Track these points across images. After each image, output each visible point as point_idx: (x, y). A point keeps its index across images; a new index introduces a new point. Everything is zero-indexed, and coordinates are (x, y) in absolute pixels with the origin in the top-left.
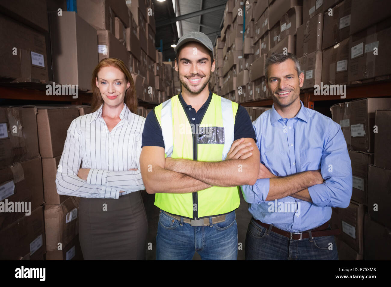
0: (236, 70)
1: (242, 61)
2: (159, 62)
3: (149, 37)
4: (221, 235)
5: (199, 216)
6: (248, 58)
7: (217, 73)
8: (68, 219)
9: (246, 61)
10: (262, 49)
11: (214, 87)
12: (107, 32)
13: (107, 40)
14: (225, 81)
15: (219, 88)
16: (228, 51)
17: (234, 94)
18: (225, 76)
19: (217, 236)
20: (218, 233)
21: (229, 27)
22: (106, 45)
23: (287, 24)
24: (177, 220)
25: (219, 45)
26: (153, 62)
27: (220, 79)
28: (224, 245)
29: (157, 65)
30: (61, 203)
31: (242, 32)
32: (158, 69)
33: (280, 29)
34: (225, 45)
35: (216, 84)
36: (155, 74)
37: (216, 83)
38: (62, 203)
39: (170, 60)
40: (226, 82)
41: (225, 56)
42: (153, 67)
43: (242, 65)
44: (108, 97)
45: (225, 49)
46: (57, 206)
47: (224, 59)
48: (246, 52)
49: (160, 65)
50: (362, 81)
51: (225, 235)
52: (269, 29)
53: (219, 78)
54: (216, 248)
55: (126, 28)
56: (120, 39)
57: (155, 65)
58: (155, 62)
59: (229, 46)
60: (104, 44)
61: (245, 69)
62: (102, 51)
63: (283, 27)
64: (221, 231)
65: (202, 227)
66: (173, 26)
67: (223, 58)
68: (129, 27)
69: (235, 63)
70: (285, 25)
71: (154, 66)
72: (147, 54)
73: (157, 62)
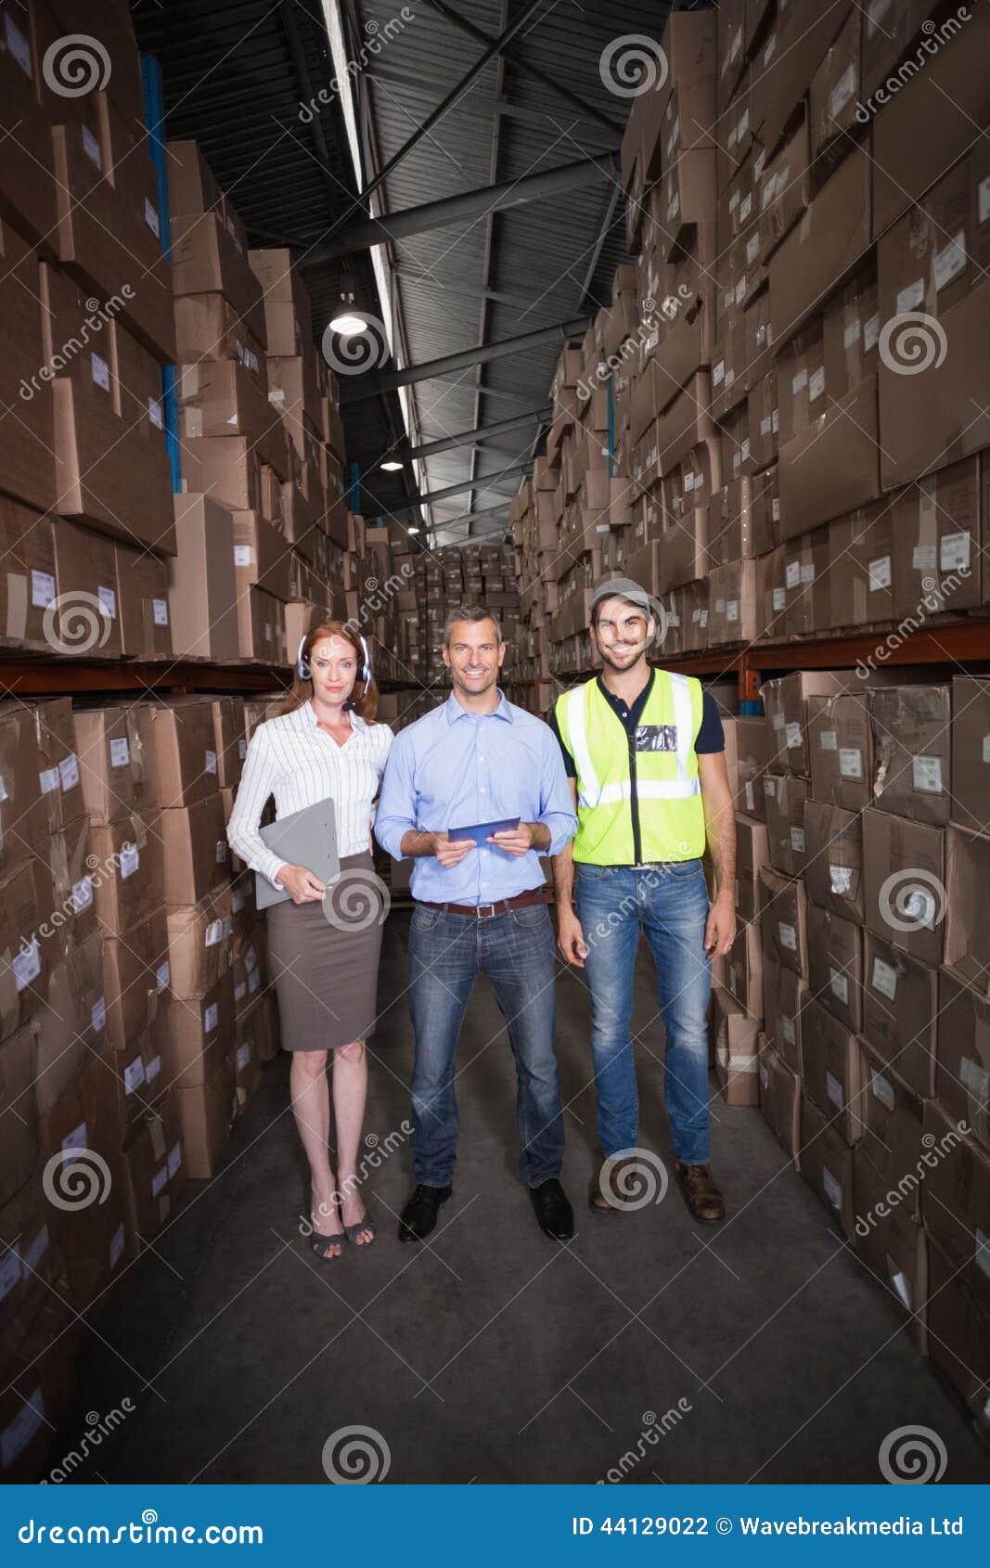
0: (591, 568)
1: (607, 543)
2: (357, 548)
3: (330, 482)
6: (622, 536)
7: (539, 569)
8: (209, 938)
9: (617, 542)
10: (650, 524)
11: (530, 611)
12: (251, 515)
13: (252, 535)
14: (563, 595)
15: (548, 617)
16: (567, 505)
17: (587, 641)
18: (562, 580)
21: (568, 430)
22: (250, 545)
23: (695, 476)
25: (541, 480)
26: (339, 551)
27: (549, 586)
28: (686, 905)
29: (351, 559)
30: (197, 902)
31: (605, 452)
32: (354, 569)
33: (681, 483)
34: (561, 479)
35: (535, 603)
36: (347, 586)
37: (537, 600)
38: (199, 903)
39: (380, 521)
40: (565, 598)
41: (560, 515)
42: (339, 567)
43: (607, 553)
44: (329, 688)
45: (559, 496)
46: (191, 908)
47: (559, 525)
48: (617, 519)
49: (359, 557)
50: (803, 635)
52: (660, 475)
53: (543, 584)
55: (282, 483)
56: (273, 519)
57: (346, 559)
58: (345, 549)
59: (571, 490)
60: (246, 544)
61: (615, 570)
62: (241, 560)
63: (691, 482)
66: (386, 400)
67: (556, 522)
68: (287, 481)
69: (586, 548)
70: (691, 475)
71: (342, 562)
72: (324, 533)
73: (353, 548)
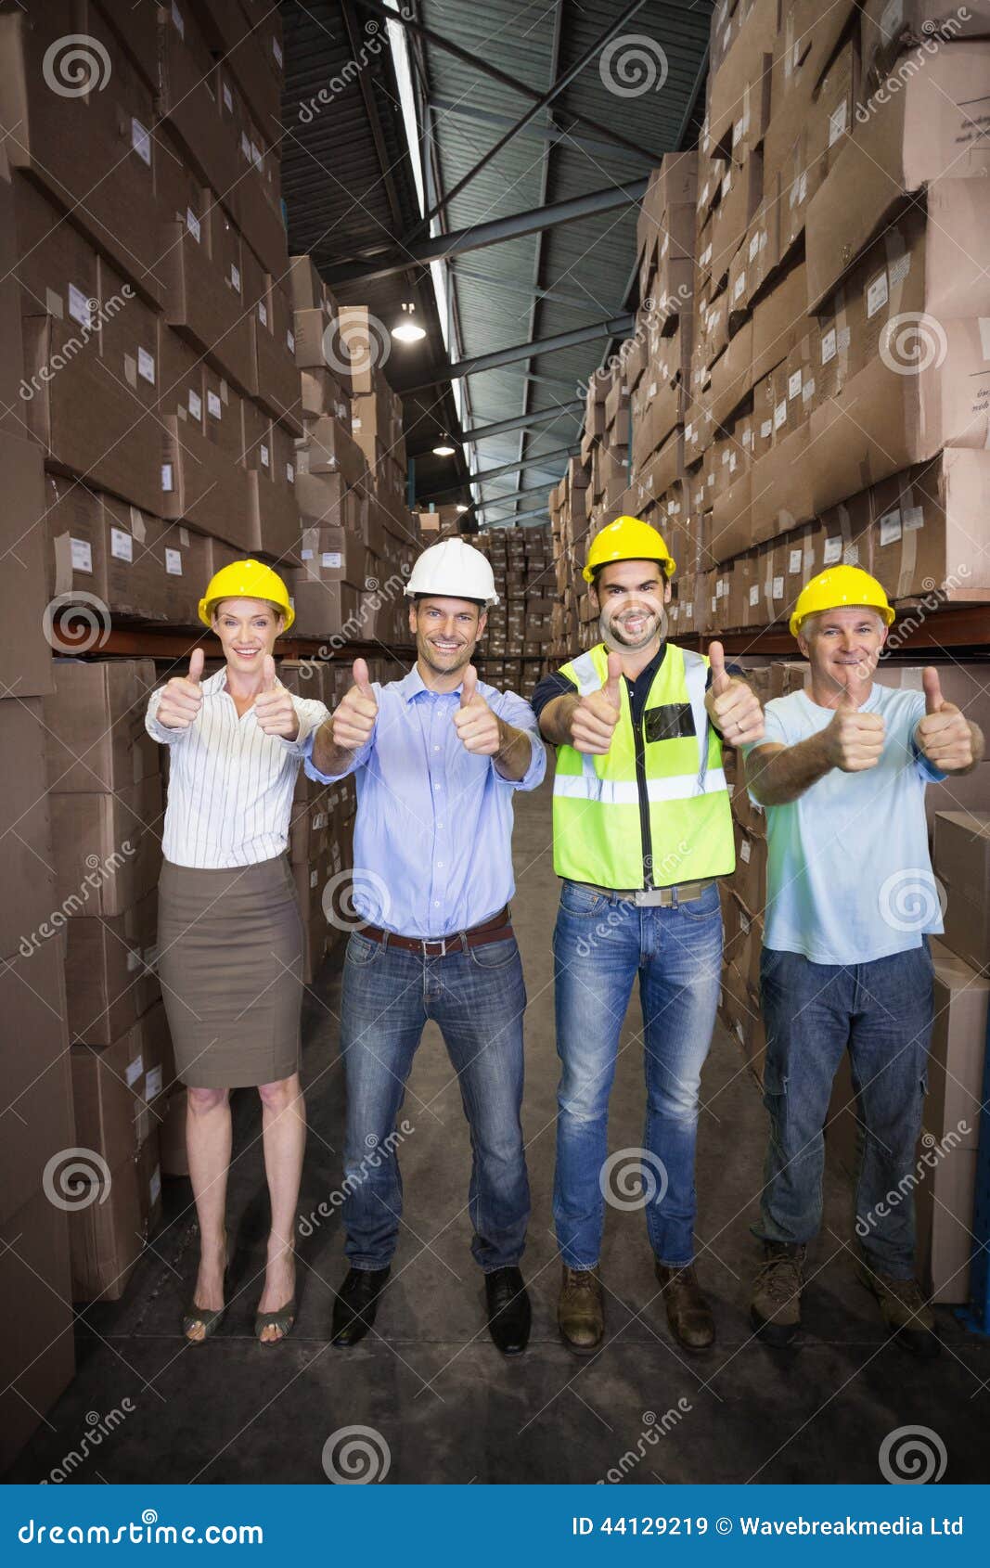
4: (693, 930)
5: (656, 885)
19: (685, 931)
20: (688, 926)
24: (604, 897)
28: (698, 954)
39: (432, 506)
51: (701, 931)
54: (682, 958)
64: (693, 922)
65: (655, 909)
